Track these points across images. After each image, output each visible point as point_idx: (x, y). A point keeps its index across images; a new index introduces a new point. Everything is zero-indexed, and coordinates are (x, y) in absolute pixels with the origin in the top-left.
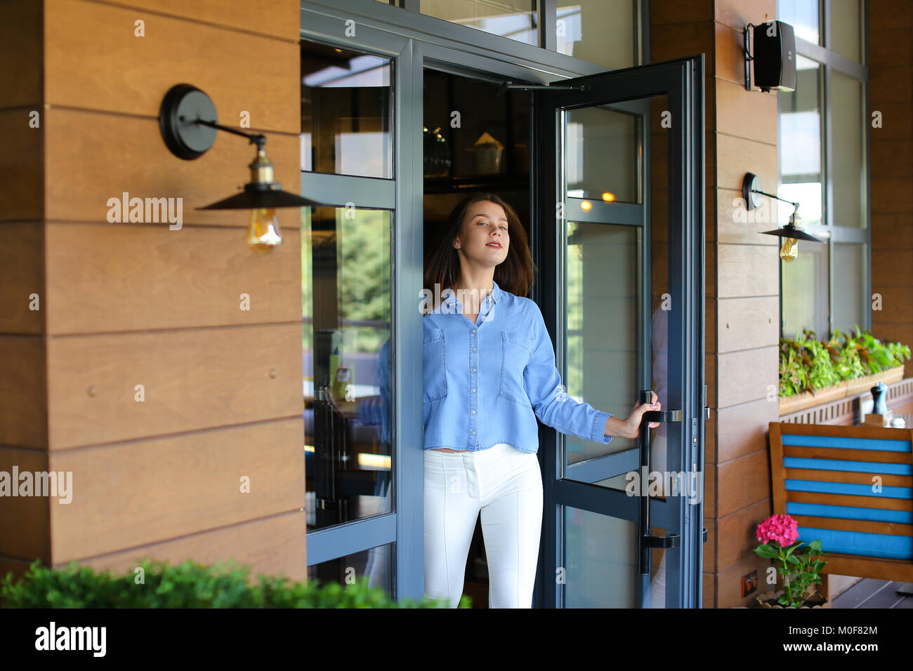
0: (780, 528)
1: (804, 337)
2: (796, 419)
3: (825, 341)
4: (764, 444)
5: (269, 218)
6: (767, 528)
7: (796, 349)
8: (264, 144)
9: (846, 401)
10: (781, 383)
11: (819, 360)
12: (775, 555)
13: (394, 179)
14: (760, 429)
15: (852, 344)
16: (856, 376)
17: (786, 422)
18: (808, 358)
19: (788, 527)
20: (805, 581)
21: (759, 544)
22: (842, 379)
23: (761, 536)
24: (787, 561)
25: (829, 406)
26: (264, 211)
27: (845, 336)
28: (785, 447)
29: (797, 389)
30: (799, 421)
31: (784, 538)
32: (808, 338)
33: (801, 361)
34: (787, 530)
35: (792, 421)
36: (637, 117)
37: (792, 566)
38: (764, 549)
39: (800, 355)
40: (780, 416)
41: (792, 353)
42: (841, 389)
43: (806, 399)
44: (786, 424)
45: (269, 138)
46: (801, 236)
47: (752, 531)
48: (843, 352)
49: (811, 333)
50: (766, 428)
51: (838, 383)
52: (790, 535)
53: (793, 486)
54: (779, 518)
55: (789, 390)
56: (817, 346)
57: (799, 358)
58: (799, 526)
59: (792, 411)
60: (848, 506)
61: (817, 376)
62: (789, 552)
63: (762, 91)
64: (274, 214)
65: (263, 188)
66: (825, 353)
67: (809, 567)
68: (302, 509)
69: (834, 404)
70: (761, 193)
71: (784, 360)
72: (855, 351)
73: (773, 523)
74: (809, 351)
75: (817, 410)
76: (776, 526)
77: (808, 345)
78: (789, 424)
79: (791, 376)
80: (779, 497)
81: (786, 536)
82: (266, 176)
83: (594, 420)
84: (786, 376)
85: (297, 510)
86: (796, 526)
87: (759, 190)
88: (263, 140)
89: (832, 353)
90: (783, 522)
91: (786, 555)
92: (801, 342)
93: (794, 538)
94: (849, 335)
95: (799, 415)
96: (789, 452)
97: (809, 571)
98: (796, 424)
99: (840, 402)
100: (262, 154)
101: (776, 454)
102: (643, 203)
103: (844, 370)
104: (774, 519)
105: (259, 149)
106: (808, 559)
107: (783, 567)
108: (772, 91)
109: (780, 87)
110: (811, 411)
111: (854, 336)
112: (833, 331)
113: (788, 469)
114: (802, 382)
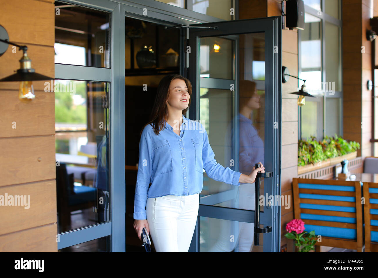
0: (297, 225)
1: (311, 139)
2: (306, 176)
3: (321, 141)
4: (290, 188)
5: (29, 86)
6: (291, 225)
7: (306, 145)
8: (26, 50)
9: (330, 168)
10: (298, 160)
11: (317, 149)
12: (294, 237)
13: (110, 68)
14: (289, 181)
15: (333, 142)
16: (334, 157)
17: (301, 178)
18: (312, 149)
19: (300, 225)
20: (308, 249)
21: (286, 232)
22: (328, 158)
23: (288, 229)
24: (299, 240)
25: (322, 170)
26: (27, 82)
27: (330, 139)
28: (300, 189)
29: (306, 162)
30: (307, 178)
31: (298, 230)
32: (313, 140)
33: (308, 150)
34: (300, 227)
35: (304, 178)
36: (233, 41)
37: (301, 243)
38: (289, 235)
39: (308, 148)
40: (298, 175)
41: (304, 146)
42: (328, 162)
43: (311, 167)
44: (301, 179)
45: (29, 47)
46: (306, 94)
47: (284, 226)
48: (329, 146)
49: (314, 137)
50: (291, 180)
51: (326, 159)
52: (301, 229)
53: (303, 206)
54: (296, 221)
55: (303, 163)
56: (316, 143)
57: (307, 149)
58: (305, 224)
59: (304, 172)
60: (328, 215)
61: (316, 157)
62: (300, 236)
63: (290, 30)
64: (31, 84)
65: (26, 71)
66: (320, 147)
67: (309, 243)
68: (55, 223)
69: (324, 169)
70: (289, 75)
71: (300, 150)
72: (334, 145)
73: (294, 223)
74: (312, 146)
75: (316, 172)
76: (295, 225)
77: (312, 143)
78: (302, 179)
79: (303, 157)
80: (297, 211)
81: (299, 229)
82: (28, 65)
83: (234, 176)
84: (301, 157)
85: (53, 223)
86: (304, 225)
87: (288, 74)
88: (26, 48)
89: (324, 146)
90: (298, 223)
91: (299, 237)
92: (309, 141)
93: (303, 229)
94: (332, 138)
95: (307, 174)
96: (301, 191)
97: (310, 244)
98: (306, 179)
99: (327, 168)
100: (26, 55)
101: (296, 192)
102: (235, 80)
103: (329, 154)
104: (294, 222)
105: (24, 53)
106: (309, 239)
107: (297, 243)
108: (294, 30)
109: (297, 28)
110: (313, 173)
111: (334, 139)
112: (325, 136)
113: (301, 199)
114: (309, 159)
